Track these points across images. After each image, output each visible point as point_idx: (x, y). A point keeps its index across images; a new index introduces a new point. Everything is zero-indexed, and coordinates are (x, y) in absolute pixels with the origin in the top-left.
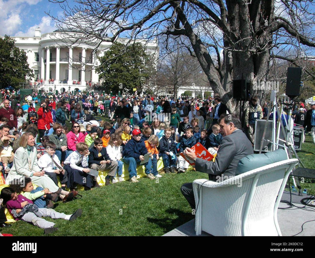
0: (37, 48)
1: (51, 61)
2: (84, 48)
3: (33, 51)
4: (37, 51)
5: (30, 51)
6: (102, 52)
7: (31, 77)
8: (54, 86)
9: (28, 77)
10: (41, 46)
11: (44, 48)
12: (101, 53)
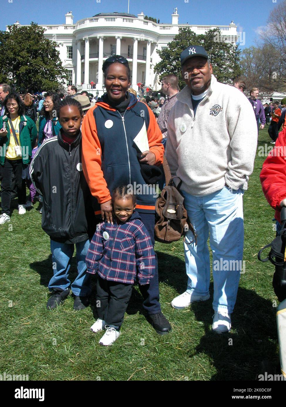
0: (71, 40)
1: (91, 57)
2: (137, 39)
3: (64, 44)
4: (70, 45)
5: (60, 44)
6: (159, 45)
7: (63, 80)
8: (96, 92)
9: (60, 79)
10: (76, 37)
11: (81, 40)
12: (157, 46)
